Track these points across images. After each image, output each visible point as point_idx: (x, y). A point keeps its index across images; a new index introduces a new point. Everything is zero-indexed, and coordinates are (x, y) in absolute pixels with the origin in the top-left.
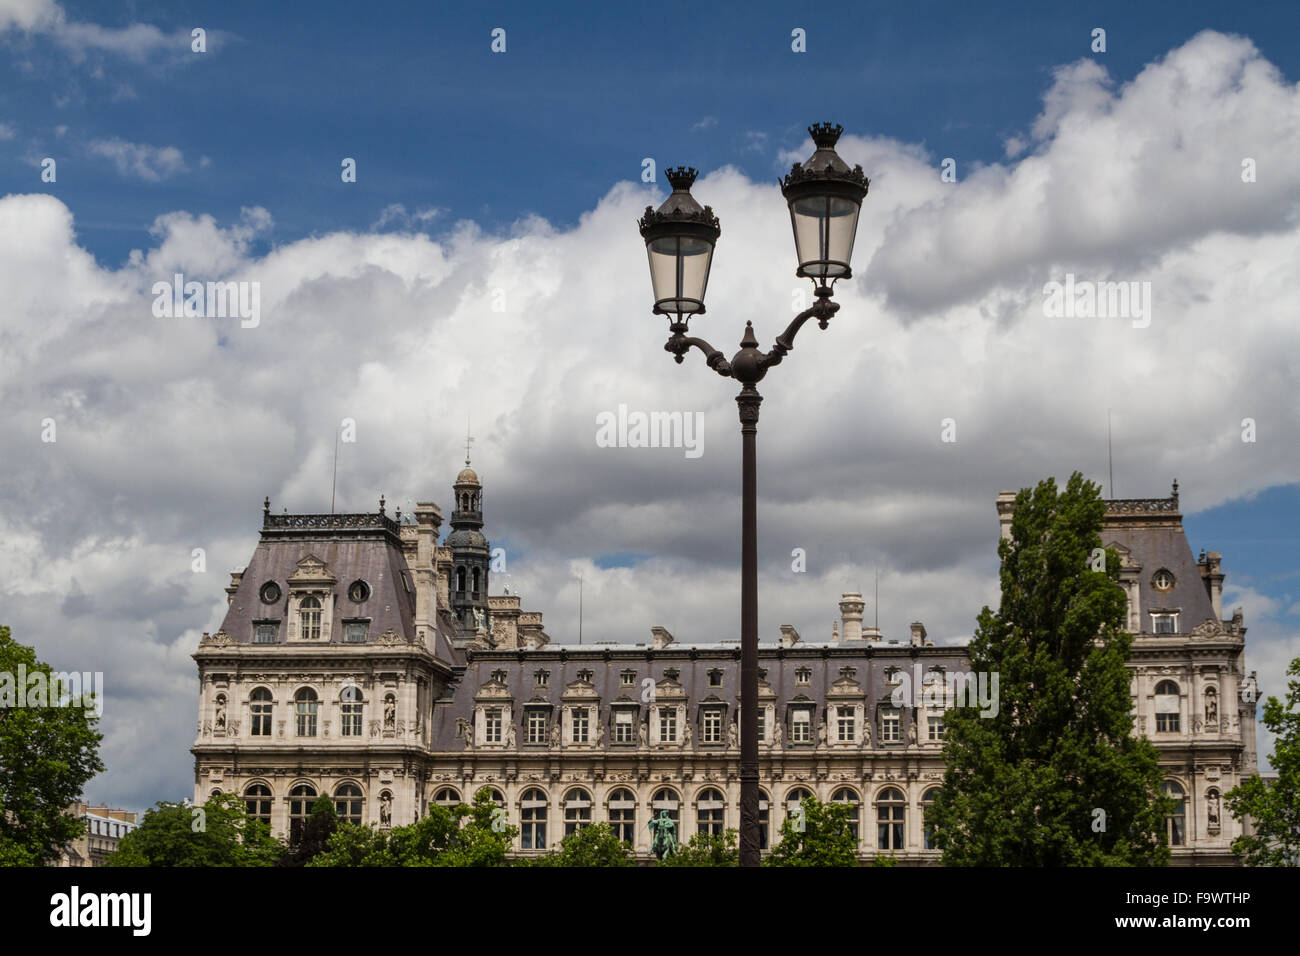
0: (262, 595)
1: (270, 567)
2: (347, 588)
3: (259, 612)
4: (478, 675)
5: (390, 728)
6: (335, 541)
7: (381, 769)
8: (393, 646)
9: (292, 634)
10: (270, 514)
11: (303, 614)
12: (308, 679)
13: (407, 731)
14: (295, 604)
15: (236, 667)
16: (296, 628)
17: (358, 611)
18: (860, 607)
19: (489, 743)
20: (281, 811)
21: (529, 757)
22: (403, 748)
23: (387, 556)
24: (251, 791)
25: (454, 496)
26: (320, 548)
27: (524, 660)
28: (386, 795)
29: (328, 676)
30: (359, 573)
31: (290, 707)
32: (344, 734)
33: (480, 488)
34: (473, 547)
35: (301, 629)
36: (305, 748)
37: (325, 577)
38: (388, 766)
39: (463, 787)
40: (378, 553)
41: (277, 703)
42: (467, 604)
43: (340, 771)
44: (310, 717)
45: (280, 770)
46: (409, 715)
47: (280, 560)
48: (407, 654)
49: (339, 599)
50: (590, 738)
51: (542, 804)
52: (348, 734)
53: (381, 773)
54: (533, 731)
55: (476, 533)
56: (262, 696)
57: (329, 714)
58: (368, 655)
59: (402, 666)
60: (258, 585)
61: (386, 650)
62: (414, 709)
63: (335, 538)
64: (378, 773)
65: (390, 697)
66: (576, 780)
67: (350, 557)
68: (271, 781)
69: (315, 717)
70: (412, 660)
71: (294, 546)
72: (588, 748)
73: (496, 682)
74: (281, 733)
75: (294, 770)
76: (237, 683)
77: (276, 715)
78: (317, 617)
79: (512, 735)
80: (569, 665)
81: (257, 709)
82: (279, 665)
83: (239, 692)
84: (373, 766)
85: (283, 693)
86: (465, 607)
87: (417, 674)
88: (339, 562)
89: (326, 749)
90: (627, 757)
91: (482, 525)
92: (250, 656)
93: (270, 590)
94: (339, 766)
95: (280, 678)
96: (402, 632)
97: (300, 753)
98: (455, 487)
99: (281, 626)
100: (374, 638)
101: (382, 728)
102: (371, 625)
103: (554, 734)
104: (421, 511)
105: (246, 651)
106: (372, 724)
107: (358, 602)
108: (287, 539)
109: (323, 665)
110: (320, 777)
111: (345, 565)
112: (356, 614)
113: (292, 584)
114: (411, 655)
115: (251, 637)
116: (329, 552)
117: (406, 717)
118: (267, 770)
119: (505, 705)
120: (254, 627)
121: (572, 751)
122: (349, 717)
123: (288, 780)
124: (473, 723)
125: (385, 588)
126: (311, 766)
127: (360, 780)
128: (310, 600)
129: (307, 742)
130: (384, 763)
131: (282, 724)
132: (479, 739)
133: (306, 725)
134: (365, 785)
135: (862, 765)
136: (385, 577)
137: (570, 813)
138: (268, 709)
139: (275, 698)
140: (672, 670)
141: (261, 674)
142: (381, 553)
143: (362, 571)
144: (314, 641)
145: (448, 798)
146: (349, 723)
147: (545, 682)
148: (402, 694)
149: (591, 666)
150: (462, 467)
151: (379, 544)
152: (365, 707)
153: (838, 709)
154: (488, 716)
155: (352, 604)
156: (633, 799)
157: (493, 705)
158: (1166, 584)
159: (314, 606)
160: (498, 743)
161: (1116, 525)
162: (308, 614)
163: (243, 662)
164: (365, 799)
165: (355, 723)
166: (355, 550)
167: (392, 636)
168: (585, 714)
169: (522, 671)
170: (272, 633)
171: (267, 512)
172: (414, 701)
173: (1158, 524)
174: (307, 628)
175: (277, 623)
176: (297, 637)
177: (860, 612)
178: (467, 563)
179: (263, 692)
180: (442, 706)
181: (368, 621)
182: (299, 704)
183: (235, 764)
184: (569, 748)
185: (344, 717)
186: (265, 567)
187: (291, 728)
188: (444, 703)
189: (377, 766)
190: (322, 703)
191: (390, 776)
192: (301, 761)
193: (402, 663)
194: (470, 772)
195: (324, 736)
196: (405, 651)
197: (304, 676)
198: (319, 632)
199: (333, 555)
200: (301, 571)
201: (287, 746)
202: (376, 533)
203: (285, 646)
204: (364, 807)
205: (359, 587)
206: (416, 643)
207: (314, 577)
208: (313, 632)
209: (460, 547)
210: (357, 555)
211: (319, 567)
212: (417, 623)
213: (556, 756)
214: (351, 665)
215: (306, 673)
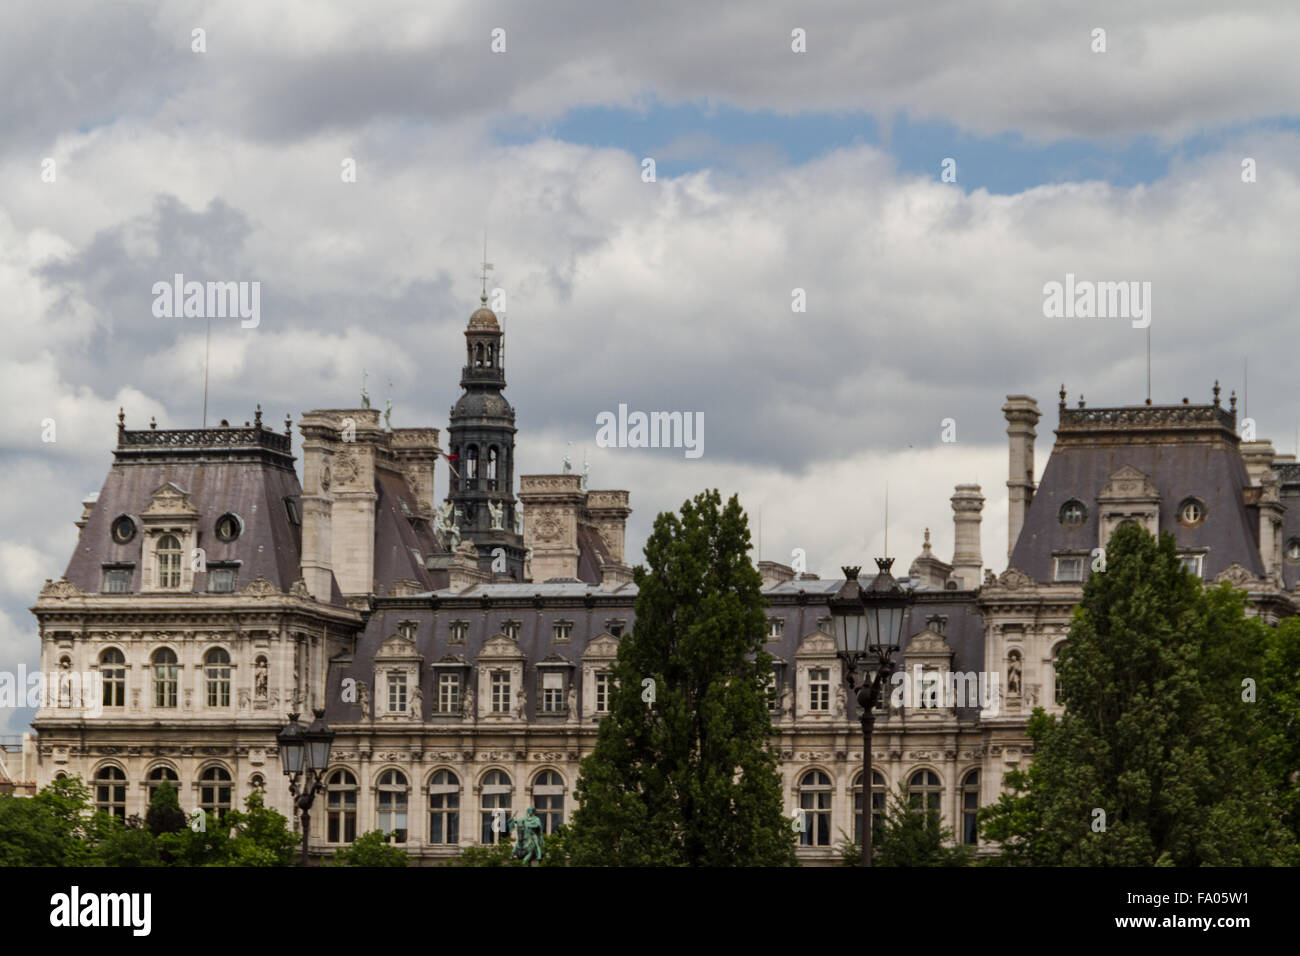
0: (114, 533)
1: (124, 496)
2: (213, 523)
3: (109, 554)
4: (383, 628)
5: (262, 698)
6: (202, 463)
7: (251, 747)
8: (264, 597)
9: (148, 582)
10: (126, 429)
11: (161, 556)
12: (166, 637)
13: (282, 701)
14: (150, 544)
15: (81, 623)
16: (152, 574)
17: (226, 552)
18: (976, 504)
19: (392, 713)
20: (138, 798)
21: (437, 730)
22: (276, 722)
23: (262, 483)
24: (103, 773)
25: (465, 346)
26: (184, 472)
27: (438, 608)
28: (258, 779)
29: (189, 633)
30: (229, 504)
31: (146, 671)
32: (210, 705)
33: (501, 334)
34: (489, 418)
35: (158, 575)
36: (162, 723)
37: (186, 511)
38: (259, 744)
39: (360, 767)
40: (252, 478)
41: (130, 667)
42: (481, 496)
43: (206, 750)
44: (170, 683)
45: (135, 749)
46: (285, 682)
47: (136, 488)
48: (279, 608)
49: (204, 537)
50: (512, 707)
51: (453, 789)
52: (215, 705)
53: (252, 753)
54: (445, 699)
55: (494, 397)
56: (114, 659)
57: (192, 680)
58: (232, 608)
59: (275, 622)
60: (109, 519)
61: (255, 603)
62: (292, 672)
63: (202, 459)
64: (247, 753)
65: (262, 660)
66: (493, 760)
67: (219, 484)
68: (125, 762)
69: (175, 684)
70: (285, 614)
71: (153, 469)
72: (509, 720)
73: (403, 638)
74: (136, 704)
75: (151, 749)
76: (83, 642)
77: (129, 681)
78: (177, 560)
79: (417, 703)
80: (492, 614)
81: (108, 674)
82: (131, 620)
83: (87, 653)
84: (242, 745)
85: (138, 655)
86: (476, 501)
87: (294, 630)
88: (206, 489)
89: (187, 723)
90: (553, 731)
91: (505, 385)
92: (97, 609)
93: (124, 527)
94: (204, 744)
95: (133, 637)
96: (277, 578)
97: (157, 728)
98: (467, 334)
99: (135, 572)
100: (243, 586)
101: (253, 698)
102: (240, 570)
103: (466, 703)
104: (307, 424)
105: (94, 602)
106: (241, 692)
107: (226, 541)
108: (145, 461)
109: (183, 620)
110: (181, 757)
111: (213, 493)
112: (223, 557)
113: (147, 520)
114: (285, 608)
115: (100, 584)
116: (195, 478)
117: (281, 685)
118: (120, 749)
119: (410, 666)
120: (104, 573)
121: (489, 723)
122: (215, 684)
123: (144, 762)
124: (373, 689)
125: (259, 523)
126: (170, 744)
127: (228, 761)
128: (168, 539)
129: (166, 715)
130: (254, 739)
131: (136, 692)
132: (379, 709)
133: (166, 694)
134: (233, 767)
135: (834, 741)
136: (259, 510)
137: (487, 800)
138: (121, 674)
139: (128, 661)
140: (615, 621)
141: (111, 631)
142: (256, 479)
143: (232, 502)
144: (173, 590)
145: (343, 782)
146: (215, 692)
147: (462, 636)
148: (276, 657)
149: (518, 616)
150: (478, 305)
151: (254, 467)
152: (233, 672)
153: (810, 671)
154: (391, 679)
155: (220, 544)
156: (562, 783)
157: (396, 666)
158: (1195, 516)
159: (174, 547)
160: (403, 713)
161: (1141, 440)
162: (166, 556)
163: (89, 616)
164: (233, 784)
165: (223, 691)
166: (225, 475)
167: (262, 585)
168: (507, 678)
169: (435, 622)
170: (124, 580)
171: (122, 427)
172: (291, 664)
173: (1192, 439)
174: (166, 574)
175: (130, 568)
176: (154, 586)
177: (978, 510)
178: (480, 439)
179: (114, 654)
180: (340, 666)
181: (237, 566)
182: (157, 668)
183: (83, 741)
184: (487, 720)
185: (209, 683)
186: (118, 496)
187: (148, 697)
188: (342, 662)
189: (246, 745)
190: (182, 667)
191: (262, 757)
192: (159, 738)
193: (273, 619)
194: (367, 750)
195: (186, 708)
196: (276, 604)
197: (162, 633)
198: (179, 578)
199: (199, 481)
200: (156, 504)
201: (142, 720)
202: (251, 453)
203: (138, 597)
204: (233, 794)
205: (228, 523)
206: (292, 593)
207: (172, 511)
208: (173, 579)
209: (472, 418)
210: (228, 480)
211: (177, 499)
212: (303, 564)
213: (467, 730)
214: (215, 620)
215: (163, 631)
